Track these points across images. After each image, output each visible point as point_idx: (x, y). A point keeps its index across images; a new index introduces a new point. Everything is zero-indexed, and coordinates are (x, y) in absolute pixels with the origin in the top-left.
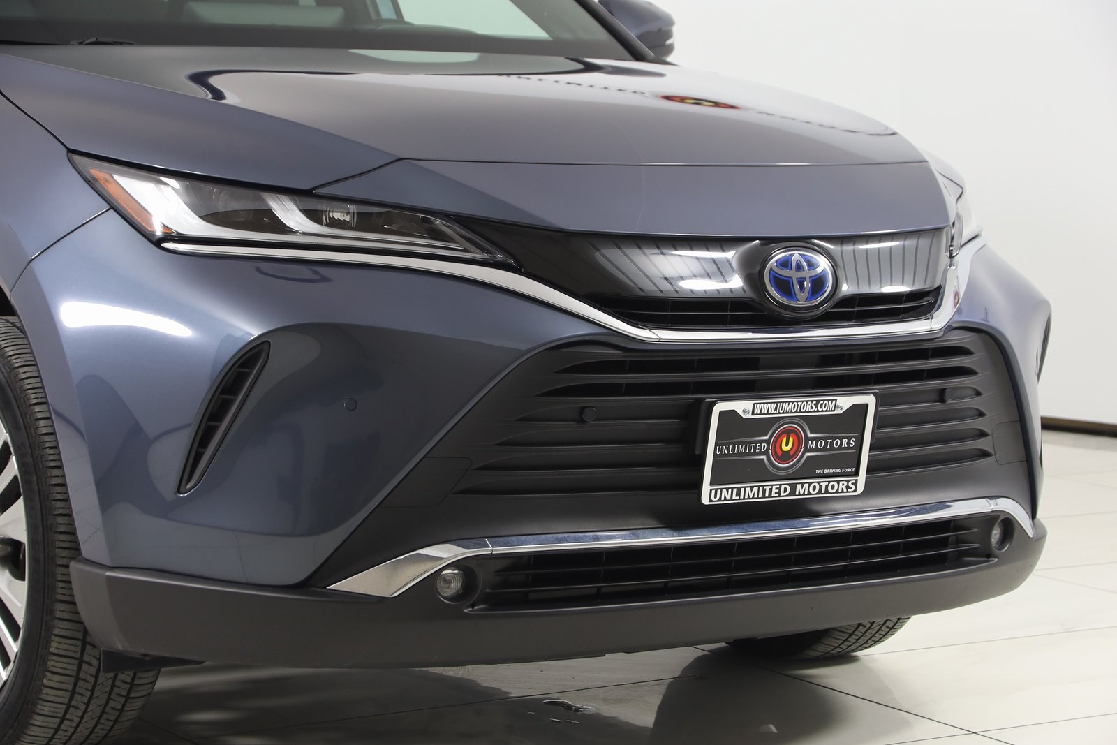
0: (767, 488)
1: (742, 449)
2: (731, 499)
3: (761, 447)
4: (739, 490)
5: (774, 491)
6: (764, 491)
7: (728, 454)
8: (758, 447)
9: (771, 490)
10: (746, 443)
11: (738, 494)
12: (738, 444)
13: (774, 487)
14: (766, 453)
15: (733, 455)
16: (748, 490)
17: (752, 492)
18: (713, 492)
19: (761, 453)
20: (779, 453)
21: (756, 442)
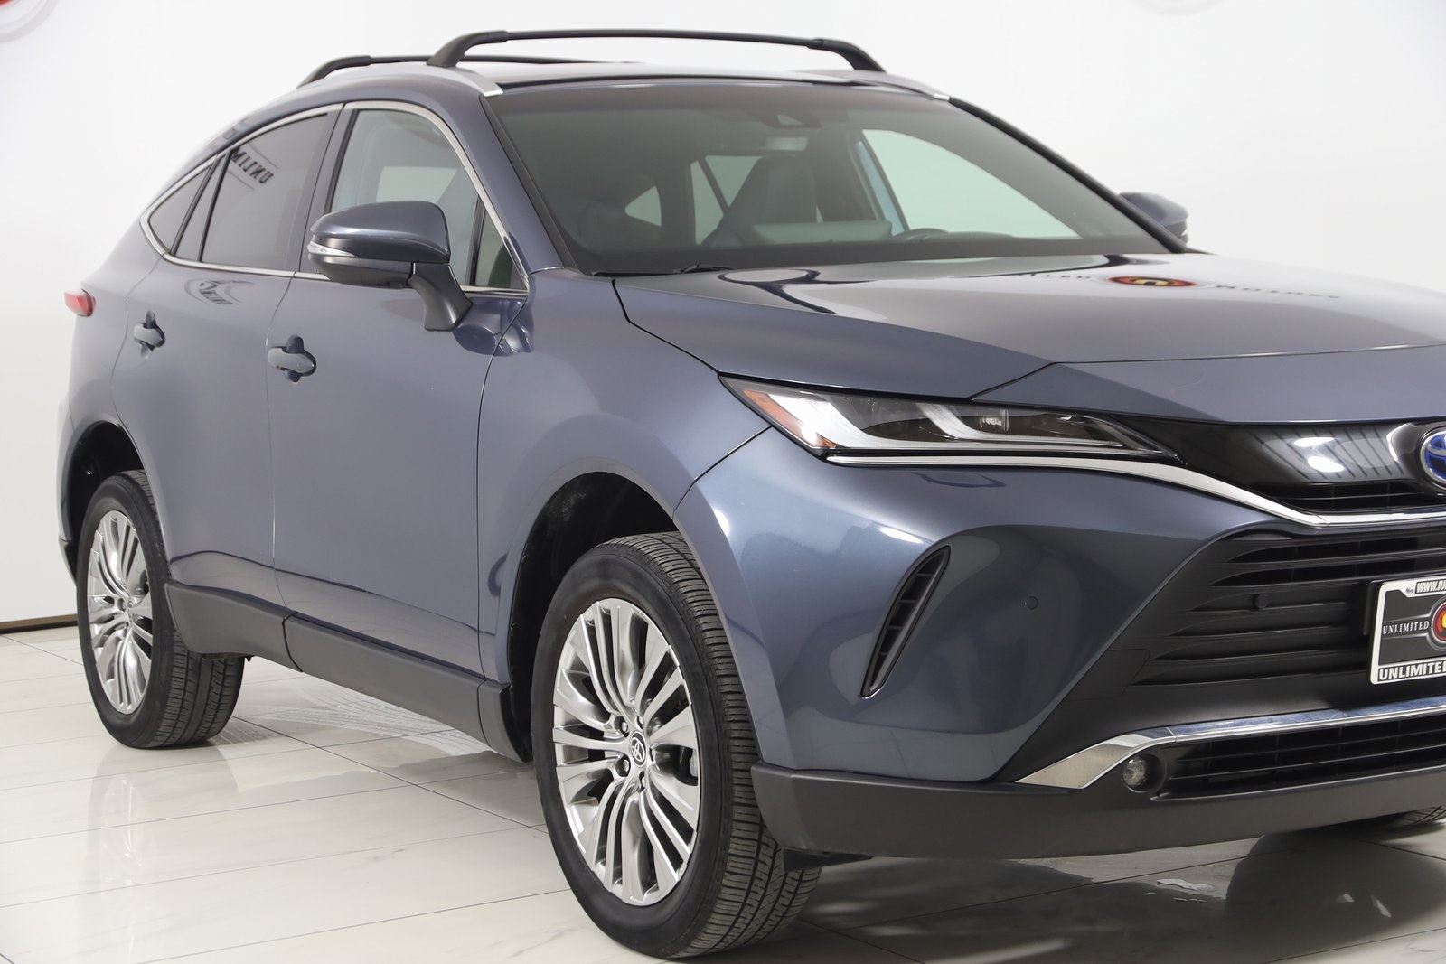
0: (1431, 665)
1: (1406, 629)
2: (1398, 678)
3: (1423, 624)
4: (1405, 667)
5: (1437, 667)
6: (1428, 667)
7: (1394, 634)
8: (1421, 625)
9: (1434, 667)
10: (1410, 622)
11: (1404, 672)
12: (1403, 622)
13: (1437, 664)
14: (1428, 631)
15: (1398, 634)
16: (1413, 667)
17: (1417, 670)
18: (1382, 671)
19: (1423, 631)
20: (1441, 630)
21: (1419, 620)
